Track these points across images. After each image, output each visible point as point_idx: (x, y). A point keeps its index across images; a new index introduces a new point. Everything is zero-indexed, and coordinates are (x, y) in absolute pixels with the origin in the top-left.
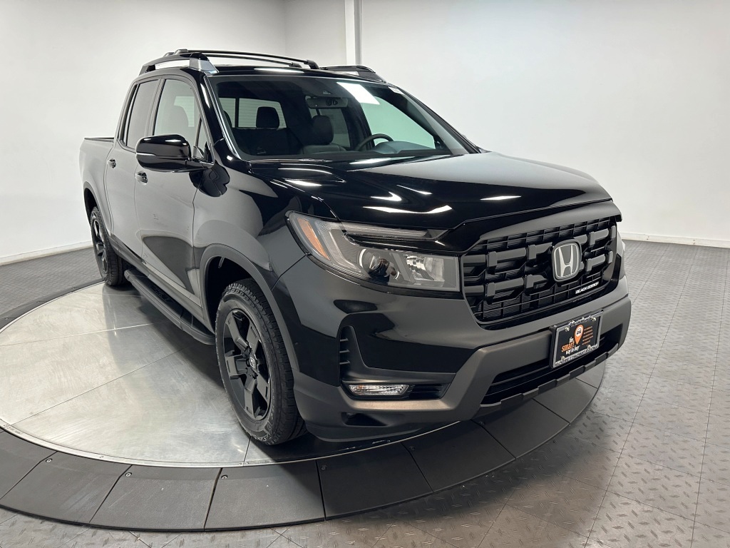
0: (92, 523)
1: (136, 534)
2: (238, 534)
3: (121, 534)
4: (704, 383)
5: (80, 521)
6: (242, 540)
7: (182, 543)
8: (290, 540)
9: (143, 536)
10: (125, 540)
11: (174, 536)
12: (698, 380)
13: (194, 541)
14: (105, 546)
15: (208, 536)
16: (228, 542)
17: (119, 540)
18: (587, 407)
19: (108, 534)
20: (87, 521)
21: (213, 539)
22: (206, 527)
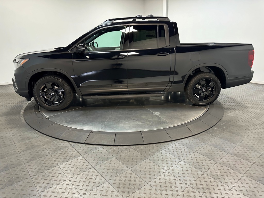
9: (70, 143)
13: (81, 145)
14: (61, 143)
17: (64, 143)
22: (85, 143)
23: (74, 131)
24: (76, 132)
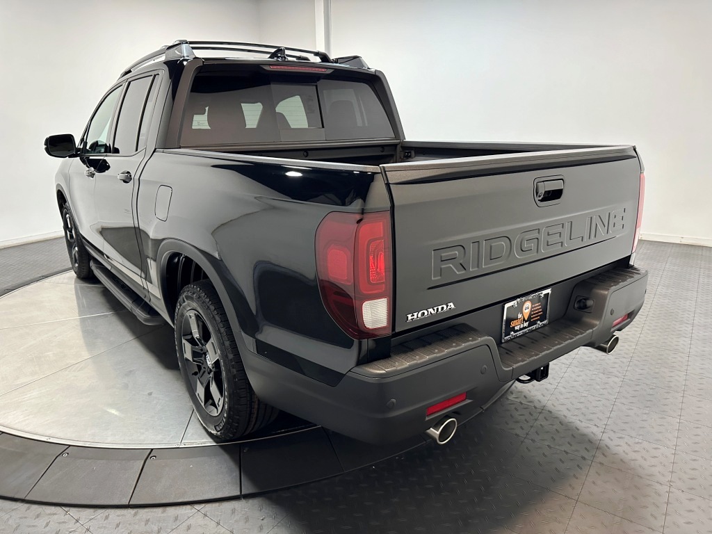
0: (27, 498)
1: (67, 509)
2: (159, 510)
3: (53, 509)
4: (617, 373)
5: (17, 496)
6: (162, 515)
7: (107, 518)
8: (205, 515)
9: (73, 511)
10: (54, 514)
11: (100, 511)
12: (612, 370)
13: (118, 516)
14: (37, 520)
15: (132, 511)
16: (148, 517)
17: (50, 514)
18: (503, 395)
19: (41, 509)
20: (22, 497)
21: (135, 514)
22: (131, 503)
23: (81, 458)
24: (89, 461)
